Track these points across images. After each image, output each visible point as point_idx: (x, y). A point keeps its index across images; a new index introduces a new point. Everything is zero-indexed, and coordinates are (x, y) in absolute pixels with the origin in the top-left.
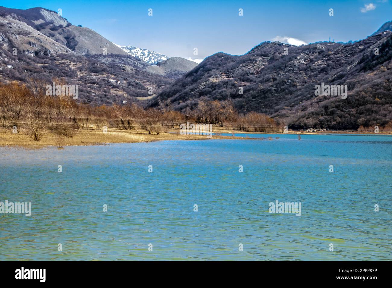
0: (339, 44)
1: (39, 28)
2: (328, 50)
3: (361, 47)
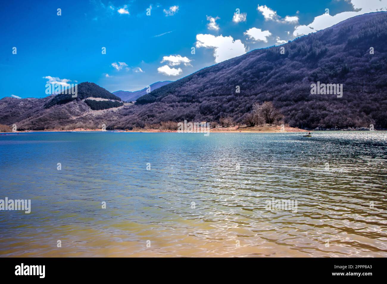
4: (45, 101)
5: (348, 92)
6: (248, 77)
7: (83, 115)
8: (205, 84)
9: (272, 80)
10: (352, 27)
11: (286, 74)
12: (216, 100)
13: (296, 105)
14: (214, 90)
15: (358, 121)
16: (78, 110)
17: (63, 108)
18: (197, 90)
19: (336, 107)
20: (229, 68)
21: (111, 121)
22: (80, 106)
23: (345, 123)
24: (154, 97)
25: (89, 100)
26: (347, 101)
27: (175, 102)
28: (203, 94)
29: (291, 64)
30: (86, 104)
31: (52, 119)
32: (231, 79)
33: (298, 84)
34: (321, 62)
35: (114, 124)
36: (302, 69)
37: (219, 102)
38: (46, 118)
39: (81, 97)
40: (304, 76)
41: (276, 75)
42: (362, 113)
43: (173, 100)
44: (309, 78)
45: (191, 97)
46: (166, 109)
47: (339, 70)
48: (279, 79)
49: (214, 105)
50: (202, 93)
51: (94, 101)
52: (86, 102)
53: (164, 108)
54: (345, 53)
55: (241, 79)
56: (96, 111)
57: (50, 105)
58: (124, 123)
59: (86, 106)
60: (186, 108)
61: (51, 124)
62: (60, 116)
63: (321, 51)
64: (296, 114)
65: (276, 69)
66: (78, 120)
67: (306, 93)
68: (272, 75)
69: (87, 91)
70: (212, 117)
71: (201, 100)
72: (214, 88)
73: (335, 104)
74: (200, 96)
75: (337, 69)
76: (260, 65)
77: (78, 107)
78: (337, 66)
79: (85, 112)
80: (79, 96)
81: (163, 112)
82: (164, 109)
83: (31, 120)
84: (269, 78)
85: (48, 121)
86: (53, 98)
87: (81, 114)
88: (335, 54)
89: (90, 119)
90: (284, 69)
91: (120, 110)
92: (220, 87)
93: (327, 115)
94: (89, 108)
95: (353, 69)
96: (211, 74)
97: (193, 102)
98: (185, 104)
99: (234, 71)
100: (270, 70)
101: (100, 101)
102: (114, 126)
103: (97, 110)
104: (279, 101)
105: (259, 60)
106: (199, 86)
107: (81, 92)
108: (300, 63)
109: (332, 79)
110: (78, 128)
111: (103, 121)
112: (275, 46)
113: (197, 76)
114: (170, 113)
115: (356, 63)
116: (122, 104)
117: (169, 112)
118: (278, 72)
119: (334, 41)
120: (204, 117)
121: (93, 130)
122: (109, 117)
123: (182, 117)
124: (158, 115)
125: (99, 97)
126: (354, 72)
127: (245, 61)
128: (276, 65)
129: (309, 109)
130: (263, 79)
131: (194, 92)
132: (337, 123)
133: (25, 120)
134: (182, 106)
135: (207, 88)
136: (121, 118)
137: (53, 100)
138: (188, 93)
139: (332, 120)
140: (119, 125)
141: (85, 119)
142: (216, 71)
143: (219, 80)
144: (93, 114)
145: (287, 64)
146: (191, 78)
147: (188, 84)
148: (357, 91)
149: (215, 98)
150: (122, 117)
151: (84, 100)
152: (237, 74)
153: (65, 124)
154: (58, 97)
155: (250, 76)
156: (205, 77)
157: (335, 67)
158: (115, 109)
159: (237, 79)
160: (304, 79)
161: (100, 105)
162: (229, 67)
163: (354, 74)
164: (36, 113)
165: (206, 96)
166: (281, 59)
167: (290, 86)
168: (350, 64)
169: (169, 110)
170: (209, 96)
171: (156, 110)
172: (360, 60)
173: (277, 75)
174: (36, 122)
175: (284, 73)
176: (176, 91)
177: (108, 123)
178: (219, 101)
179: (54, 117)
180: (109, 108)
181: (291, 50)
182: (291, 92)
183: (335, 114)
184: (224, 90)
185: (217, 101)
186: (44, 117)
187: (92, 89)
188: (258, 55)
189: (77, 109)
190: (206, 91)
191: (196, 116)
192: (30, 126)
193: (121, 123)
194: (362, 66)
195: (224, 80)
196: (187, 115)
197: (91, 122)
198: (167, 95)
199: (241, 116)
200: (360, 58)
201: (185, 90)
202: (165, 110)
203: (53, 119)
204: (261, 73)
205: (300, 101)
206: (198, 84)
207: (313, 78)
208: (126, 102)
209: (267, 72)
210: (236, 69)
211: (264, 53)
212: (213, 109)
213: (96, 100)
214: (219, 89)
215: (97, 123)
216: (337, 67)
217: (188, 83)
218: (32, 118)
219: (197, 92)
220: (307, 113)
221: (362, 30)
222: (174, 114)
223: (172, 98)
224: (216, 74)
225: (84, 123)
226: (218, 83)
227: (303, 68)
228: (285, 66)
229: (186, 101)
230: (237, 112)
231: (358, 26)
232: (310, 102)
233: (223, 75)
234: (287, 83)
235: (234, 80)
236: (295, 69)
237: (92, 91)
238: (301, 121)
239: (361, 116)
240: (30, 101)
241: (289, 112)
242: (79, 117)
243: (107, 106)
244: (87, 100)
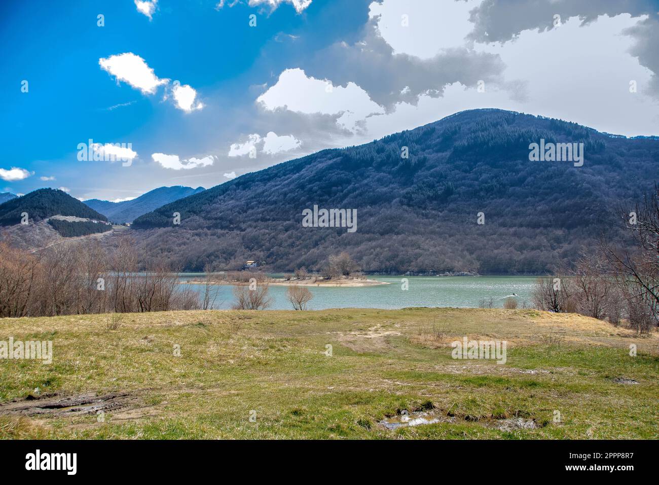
5: (451, 221)
6: (315, 194)
7: (47, 245)
8: (249, 201)
9: (349, 200)
10: (460, 128)
11: (369, 192)
12: (267, 227)
13: (381, 240)
14: (264, 212)
15: (458, 264)
16: (38, 237)
18: (237, 209)
19: (434, 243)
20: (286, 177)
22: (40, 229)
23: (442, 266)
24: (164, 217)
25: (56, 220)
26: (447, 235)
27: (202, 228)
28: (246, 217)
29: (377, 176)
30: (50, 226)
32: (289, 194)
33: (385, 209)
34: (419, 176)
36: (393, 186)
37: (272, 231)
39: (41, 215)
40: (394, 197)
41: (354, 193)
42: (465, 252)
43: (199, 224)
44: (401, 200)
45: (228, 222)
46: (188, 239)
47: (441, 189)
48: (360, 200)
49: (264, 235)
50: (244, 214)
51: (64, 221)
52: (50, 223)
53: (186, 238)
54: (449, 166)
55: (304, 196)
56: (67, 238)
59: (50, 230)
60: (220, 239)
63: (418, 160)
64: (381, 254)
65: (355, 184)
67: (396, 223)
68: (349, 192)
69: (50, 204)
70: (262, 253)
71: (243, 226)
72: (263, 207)
73: (432, 239)
74: (242, 220)
75: (438, 188)
76: (333, 175)
77: (38, 231)
78: (438, 184)
79: (51, 240)
80: (37, 212)
81: (184, 244)
82: (185, 240)
84: (346, 196)
87: (44, 244)
88: (436, 166)
90: (367, 184)
91: (107, 238)
92: (272, 207)
93: (420, 255)
94: (56, 234)
95: (459, 189)
96: (257, 185)
97: (232, 229)
98: (219, 231)
99: (293, 182)
100: (347, 185)
101: (74, 222)
103: (71, 236)
104: (359, 233)
105: (331, 168)
106: (238, 203)
107: (42, 205)
108: (389, 177)
109: (432, 203)
112: (354, 146)
113: (235, 187)
114: (197, 246)
115: (463, 181)
116: (109, 228)
117: (194, 244)
118: (358, 188)
119: (436, 145)
120: (249, 253)
123: (216, 253)
124: (176, 248)
125: (72, 215)
126: (459, 194)
127: (310, 167)
128: (355, 177)
129: (399, 247)
130: (337, 198)
131: (233, 214)
132: (433, 266)
134: (213, 235)
135: (253, 208)
138: (222, 213)
139: (426, 262)
142: (264, 180)
143: (270, 196)
145: (371, 176)
146: (227, 190)
147: (221, 199)
148: (463, 222)
149: (265, 223)
151: (48, 220)
152: (297, 188)
155: (318, 193)
156: (247, 189)
157: (436, 185)
158: (99, 236)
159: (298, 196)
160: (394, 201)
161: (74, 229)
162: (285, 175)
163: (459, 197)
165: (252, 220)
166: (362, 169)
167: (374, 210)
168: (455, 183)
169: (193, 241)
170: (256, 221)
171: (173, 241)
172: (468, 176)
173: (357, 192)
175: (367, 191)
176: (203, 211)
178: (271, 229)
180: (90, 234)
181: (378, 156)
182: (375, 220)
183: (432, 254)
184: (278, 213)
185: (269, 230)
187: (60, 202)
188: (330, 159)
189: (37, 235)
190: (250, 211)
191: (238, 251)
194: (470, 186)
195: (278, 196)
196: (223, 249)
198: (189, 217)
199: (306, 253)
200: (468, 174)
201: (218, 209)
202: (188, 241)
204: (334, 188)
205: (387, 234)
206: (237, 200)
207: (405, 201)
208: (116, 224)
209: (342, 186)
210: (296, 179)
211: (339, 158)
212: (263, 242)
213: (67, 220)
214: (272, 211)
216: (438, 186)
217: (222, 197)
219: (237, 213)
220: (395, 253)
221: (471, 134)
222: (203, 248)
223: (196, 222)
224: (265, 186)
226: (269, 201)
227: (393, 183)
228: (368, 179)
229: (219, 227)
230: (299, 247)
231: (468, 127)
232: (400, 237)
233: (277, 187)
234: (371, 206)
235: (294, 198)
236: (382, 185)
237: (59, 205)
238: (388, 263)
239: (463, 257)
241: (372, 250)
242: (40, 248)
243: (86, 230)
244: (53, 220)
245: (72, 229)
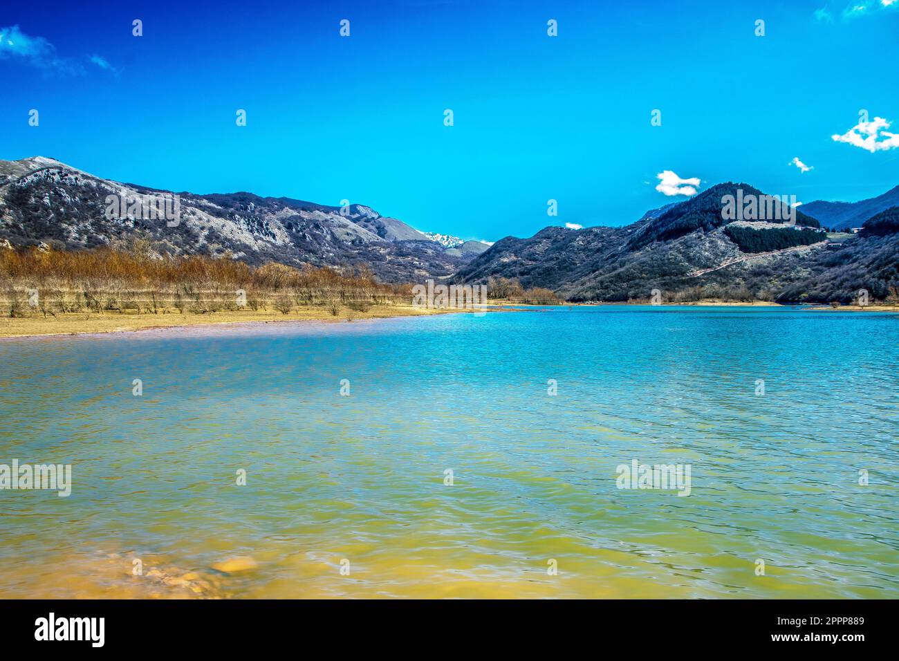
0: (611, 228)
1: (355, 221)
2: (602, 233)
3: (629, 231)
4: (631, 233)
7: (719, 266)
16: (707, 253)
17: (671, 248)
21: (791, 280)
22: (711, 242)
25: (735, 228)
30: (727, 237)
31: (647, 274)
35: (801, 289)
38: (632, 274)
39: (715, 222)
51: (748, 229)
52: (727, 232)
56: (752, 254)
57: (641, 243)
58: (827, 286)
59: (726, 243)
61: (643, 286)
62: (664, 268)
66: (708, 278)
77: (708, 245)
79: (726, 258)
80: (711, 219)
83: (599, 279)
85: (637, 281)
86: (647, 225)
87: (715, 264)
89: (736, 275)
91: (815, 252)
94: (734, 249)
101: (763, 230)
102: (800, 293)
103: (757, 251)
107: (716, 209)
110: (707, 298)
111: (770, 281)
116: (822, 237)
121: (745, 304)
122: (786, 271)
133: (586, 278)
136: (820, 272)
137: (649, 230)
140: (815, 291)
141: (724, 276)
144: (745, 264)
150: (822, 271)
151: (723, 228)
153: (676, 289)
154: (661, 223)
158: (802, 250)
161: (762, 241)
164: (610, 261)
174: (611, 282)
177: (783, 286)
179: (650, 272)
180: (787, 247)
186: (628, 270)
189: (706, 251)
192: (598, 291)
193: (819, 286)
197: (739, 284)
203: (649, 275)
208: (834, 231)
213: (753, 227)
215: (755, 284)
218: (601, 274)
225: (723, 284)
240: (597, 234)
242: (709, 271)
243: (782, 241)
244: (731, 228)
245: (759, 240)
